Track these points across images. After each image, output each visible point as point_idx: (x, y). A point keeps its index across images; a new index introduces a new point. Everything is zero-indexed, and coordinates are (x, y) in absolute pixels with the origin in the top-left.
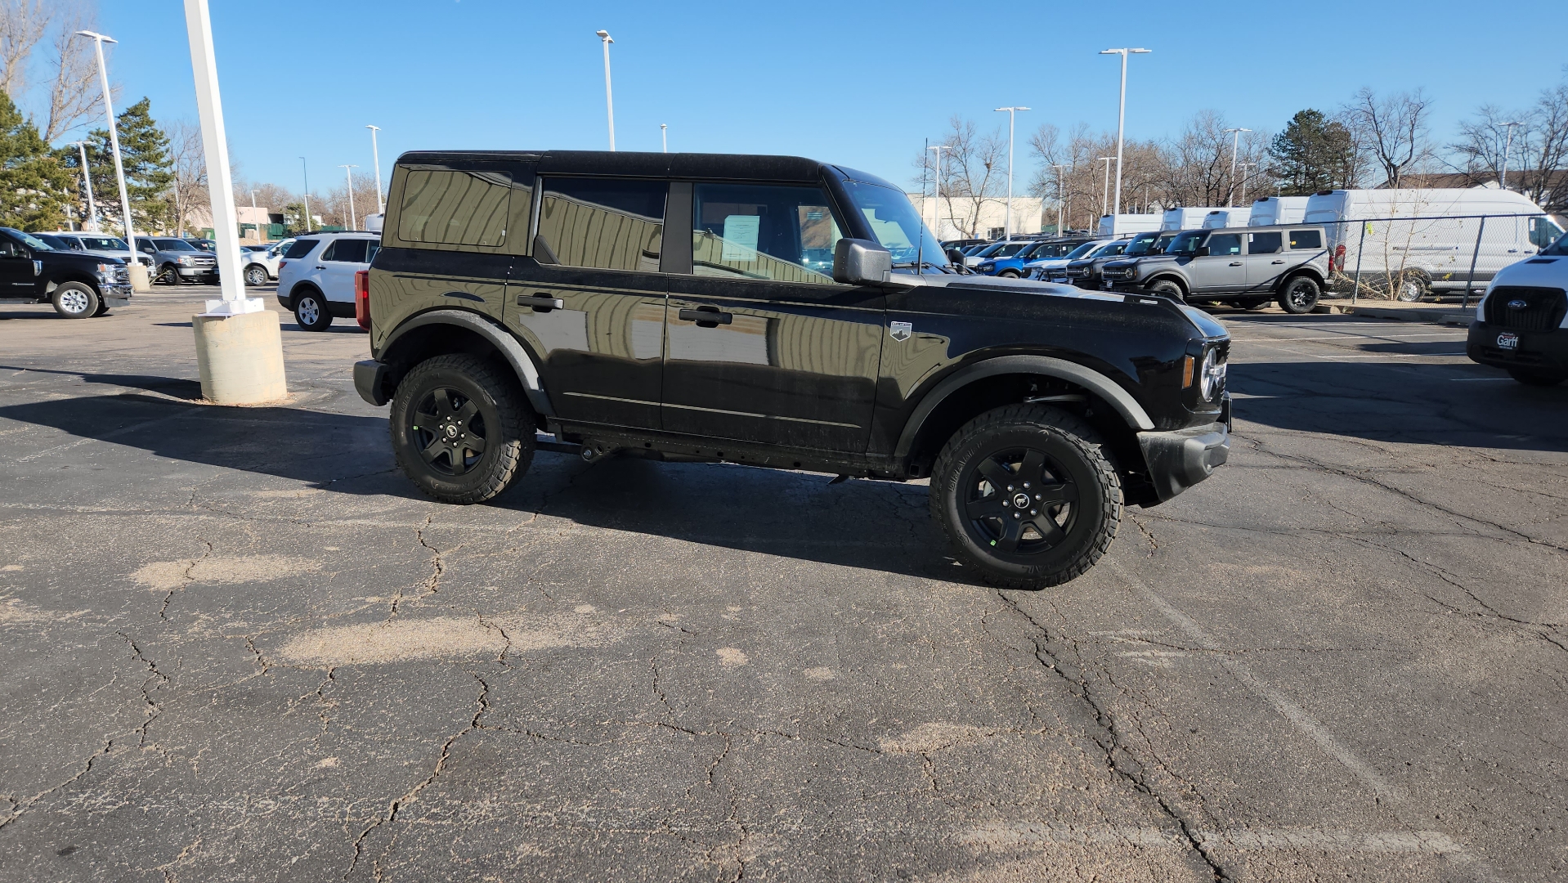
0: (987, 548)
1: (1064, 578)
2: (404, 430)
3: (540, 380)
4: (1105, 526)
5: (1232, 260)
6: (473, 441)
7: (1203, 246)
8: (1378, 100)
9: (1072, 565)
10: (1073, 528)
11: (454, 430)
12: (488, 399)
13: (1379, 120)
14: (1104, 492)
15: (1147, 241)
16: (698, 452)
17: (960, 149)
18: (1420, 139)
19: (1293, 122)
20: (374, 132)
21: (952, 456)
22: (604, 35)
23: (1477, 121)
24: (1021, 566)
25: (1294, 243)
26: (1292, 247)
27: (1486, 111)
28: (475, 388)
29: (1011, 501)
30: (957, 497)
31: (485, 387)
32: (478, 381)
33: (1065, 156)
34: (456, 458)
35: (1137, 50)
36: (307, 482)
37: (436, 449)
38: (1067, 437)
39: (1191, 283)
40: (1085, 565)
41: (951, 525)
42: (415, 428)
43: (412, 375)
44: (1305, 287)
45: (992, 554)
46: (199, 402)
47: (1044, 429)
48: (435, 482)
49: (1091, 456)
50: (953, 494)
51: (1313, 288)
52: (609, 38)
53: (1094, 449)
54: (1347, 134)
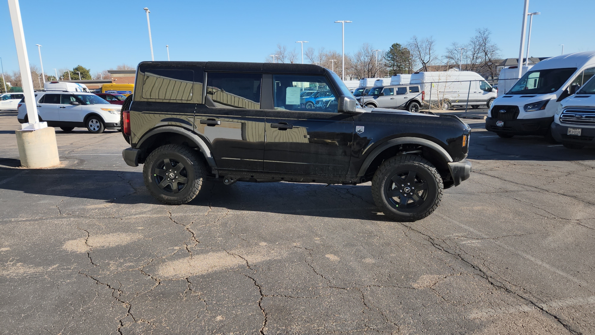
0: (395, 208)
1: (424, 217)
2: (150, 176)
3: (211, 153)
4: (438, 197)
5: (391, 97)
6: (182, 179)
7: (382, 92)
8: (418, 40)
9: (427, 212)
10: (426, 198)
11: (173, 175)
12: (189, 161)
13: (419, 47)
14: (438, 185)
15: (361, 90)
16: (273, 178)
17: (281, 56)
18: (432, 54)
19: (391, 47)
20: (39, 47)
21: (382, 175)
22: (147, 10)
23: (451, 47)
24: (408, 213)
25: (411, 91)
26: (410, 92)
27: (454, 44)
28: (183, 158)
29: (403, 190)
30: (384, 190)
31: (188, 157)
32: (184, 155)
33: (317, 59)
34: (174, 186)
35: (347, 21)
36: (106, 201)
37: (164, 184)
38: (425, 166)
39: (379, 106)
40: (431, 211)
41: (382, 200)
42: (155, 175)
43: (153, 154)
44: (415, 106)
45: (398, 210)
46: (21, 168)
47: (415, 163)
48: (165, 197)
49: (433, 172)
50: (383, 189)
51: (417, 106)
52: (148, 11)
53: (433, 170)
54: (409, 52)
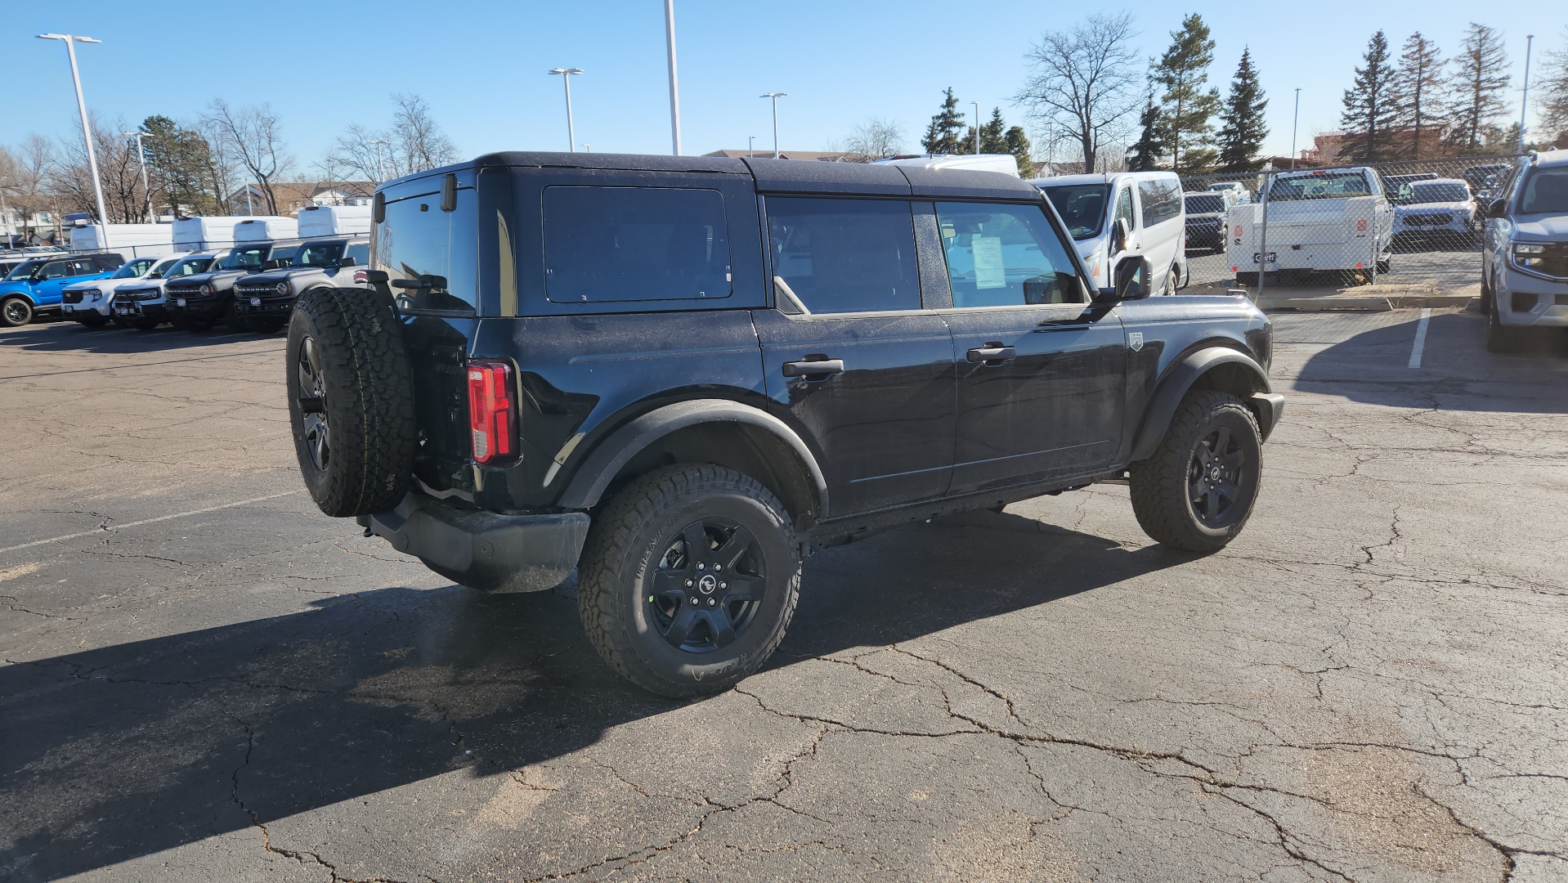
0: (1203, 522)
3: (822, 473)
7: (346, 257)
8: (233, 110)
9: (1244, 514)
12: (773, 517)
13: (238, 131)
19: (145, 127)
23: (348, 138)
24: (1216, 528)
27: (355, 129)
31: (766, 502)
42: (651, 598)
48: (695, 671)
54: (205, 145)
